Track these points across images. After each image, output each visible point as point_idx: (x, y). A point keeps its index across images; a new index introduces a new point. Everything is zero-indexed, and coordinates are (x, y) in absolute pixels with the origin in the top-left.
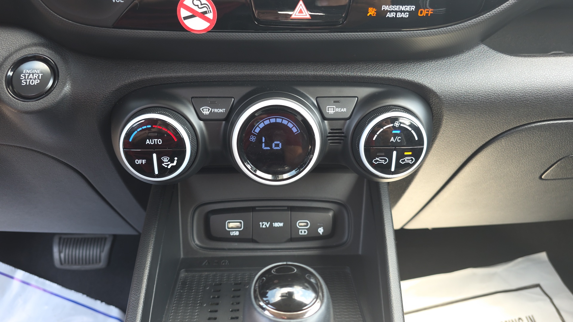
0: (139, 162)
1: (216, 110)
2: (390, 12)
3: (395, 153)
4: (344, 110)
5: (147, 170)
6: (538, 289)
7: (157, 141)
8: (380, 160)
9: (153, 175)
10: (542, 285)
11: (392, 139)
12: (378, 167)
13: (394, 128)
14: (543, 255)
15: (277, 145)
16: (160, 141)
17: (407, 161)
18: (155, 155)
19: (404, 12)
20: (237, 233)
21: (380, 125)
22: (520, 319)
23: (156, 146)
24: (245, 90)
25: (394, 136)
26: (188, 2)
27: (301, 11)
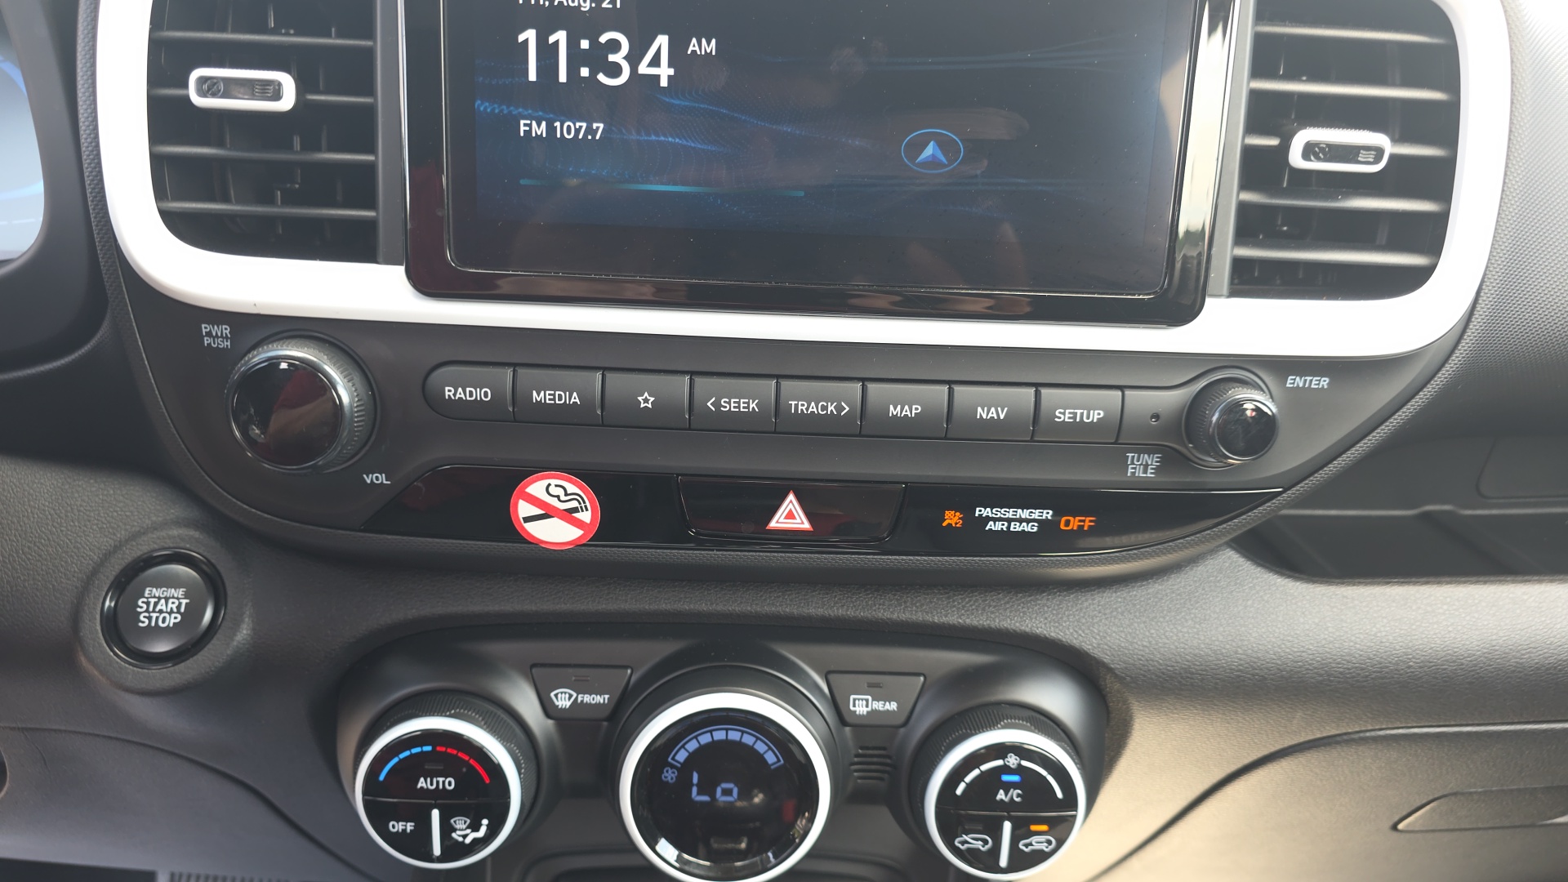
0: (397, 827)
1: (587, 698)
2: (995, 520)
3: (1007, 826)
4: (892, 706)
5: (417, 845)
7: (444, 782)
8: (973, 841)
9: (428, 856)
11: (1001, 795)
12: (970, 856)
13: (1005, 769)
15: (727, 794)
16: (450, 783)
17: (1037, 847)
18: (435, 813)
19: (1028, 521)
21: (977, 757)
23: (440, 793)
24: (658, 651)
25: (1007, 787)
26: (537, 488)
27: (790, 516)
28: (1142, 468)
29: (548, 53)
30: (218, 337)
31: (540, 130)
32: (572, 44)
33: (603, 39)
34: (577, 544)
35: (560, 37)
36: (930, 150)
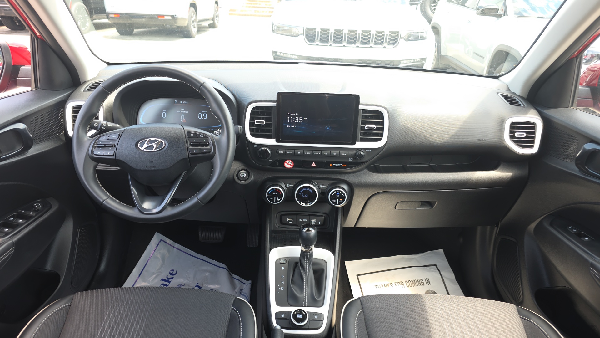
0: (271, 199)
1: (291, 186)
2: (336, 165)
3: (338, 199)
4: (325, 187)
5: (273, 201)
6: (435, 266)
8: (334, 201)
9: (274, 202)
10: (437, 265)
11: (337, 196)
12: (333, 203)
13: (337, 193)
14: (441, 251)
15: (307, 196)
16: (277, 194)
18: (275, 197)
19: (339, 165)
20: (291, 222)
21: (334, 192)
22: (421, 279)
23: (276, 195)
24: (299, 180)
25: (338, 195)
26: (287, 162)
27: (314, 165)
28: (351, 160)
29: (290, 119)
30: (256, 146)
31: (290, 126)
32: (293, 118)
33: (296, 118)
34: (291, 168)
35: (292, 118)
36: (328, 128)
